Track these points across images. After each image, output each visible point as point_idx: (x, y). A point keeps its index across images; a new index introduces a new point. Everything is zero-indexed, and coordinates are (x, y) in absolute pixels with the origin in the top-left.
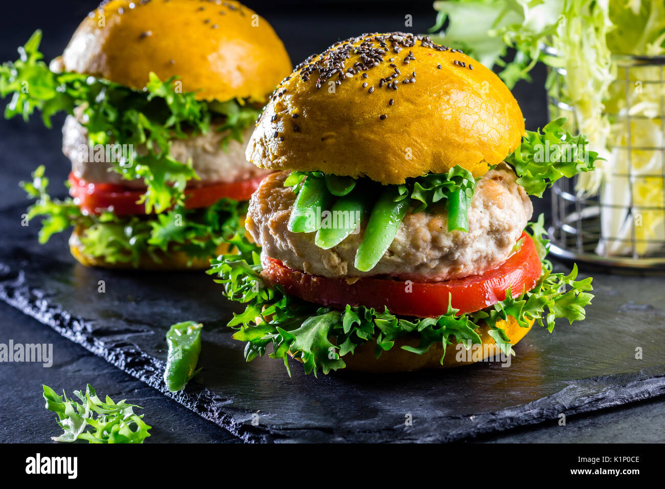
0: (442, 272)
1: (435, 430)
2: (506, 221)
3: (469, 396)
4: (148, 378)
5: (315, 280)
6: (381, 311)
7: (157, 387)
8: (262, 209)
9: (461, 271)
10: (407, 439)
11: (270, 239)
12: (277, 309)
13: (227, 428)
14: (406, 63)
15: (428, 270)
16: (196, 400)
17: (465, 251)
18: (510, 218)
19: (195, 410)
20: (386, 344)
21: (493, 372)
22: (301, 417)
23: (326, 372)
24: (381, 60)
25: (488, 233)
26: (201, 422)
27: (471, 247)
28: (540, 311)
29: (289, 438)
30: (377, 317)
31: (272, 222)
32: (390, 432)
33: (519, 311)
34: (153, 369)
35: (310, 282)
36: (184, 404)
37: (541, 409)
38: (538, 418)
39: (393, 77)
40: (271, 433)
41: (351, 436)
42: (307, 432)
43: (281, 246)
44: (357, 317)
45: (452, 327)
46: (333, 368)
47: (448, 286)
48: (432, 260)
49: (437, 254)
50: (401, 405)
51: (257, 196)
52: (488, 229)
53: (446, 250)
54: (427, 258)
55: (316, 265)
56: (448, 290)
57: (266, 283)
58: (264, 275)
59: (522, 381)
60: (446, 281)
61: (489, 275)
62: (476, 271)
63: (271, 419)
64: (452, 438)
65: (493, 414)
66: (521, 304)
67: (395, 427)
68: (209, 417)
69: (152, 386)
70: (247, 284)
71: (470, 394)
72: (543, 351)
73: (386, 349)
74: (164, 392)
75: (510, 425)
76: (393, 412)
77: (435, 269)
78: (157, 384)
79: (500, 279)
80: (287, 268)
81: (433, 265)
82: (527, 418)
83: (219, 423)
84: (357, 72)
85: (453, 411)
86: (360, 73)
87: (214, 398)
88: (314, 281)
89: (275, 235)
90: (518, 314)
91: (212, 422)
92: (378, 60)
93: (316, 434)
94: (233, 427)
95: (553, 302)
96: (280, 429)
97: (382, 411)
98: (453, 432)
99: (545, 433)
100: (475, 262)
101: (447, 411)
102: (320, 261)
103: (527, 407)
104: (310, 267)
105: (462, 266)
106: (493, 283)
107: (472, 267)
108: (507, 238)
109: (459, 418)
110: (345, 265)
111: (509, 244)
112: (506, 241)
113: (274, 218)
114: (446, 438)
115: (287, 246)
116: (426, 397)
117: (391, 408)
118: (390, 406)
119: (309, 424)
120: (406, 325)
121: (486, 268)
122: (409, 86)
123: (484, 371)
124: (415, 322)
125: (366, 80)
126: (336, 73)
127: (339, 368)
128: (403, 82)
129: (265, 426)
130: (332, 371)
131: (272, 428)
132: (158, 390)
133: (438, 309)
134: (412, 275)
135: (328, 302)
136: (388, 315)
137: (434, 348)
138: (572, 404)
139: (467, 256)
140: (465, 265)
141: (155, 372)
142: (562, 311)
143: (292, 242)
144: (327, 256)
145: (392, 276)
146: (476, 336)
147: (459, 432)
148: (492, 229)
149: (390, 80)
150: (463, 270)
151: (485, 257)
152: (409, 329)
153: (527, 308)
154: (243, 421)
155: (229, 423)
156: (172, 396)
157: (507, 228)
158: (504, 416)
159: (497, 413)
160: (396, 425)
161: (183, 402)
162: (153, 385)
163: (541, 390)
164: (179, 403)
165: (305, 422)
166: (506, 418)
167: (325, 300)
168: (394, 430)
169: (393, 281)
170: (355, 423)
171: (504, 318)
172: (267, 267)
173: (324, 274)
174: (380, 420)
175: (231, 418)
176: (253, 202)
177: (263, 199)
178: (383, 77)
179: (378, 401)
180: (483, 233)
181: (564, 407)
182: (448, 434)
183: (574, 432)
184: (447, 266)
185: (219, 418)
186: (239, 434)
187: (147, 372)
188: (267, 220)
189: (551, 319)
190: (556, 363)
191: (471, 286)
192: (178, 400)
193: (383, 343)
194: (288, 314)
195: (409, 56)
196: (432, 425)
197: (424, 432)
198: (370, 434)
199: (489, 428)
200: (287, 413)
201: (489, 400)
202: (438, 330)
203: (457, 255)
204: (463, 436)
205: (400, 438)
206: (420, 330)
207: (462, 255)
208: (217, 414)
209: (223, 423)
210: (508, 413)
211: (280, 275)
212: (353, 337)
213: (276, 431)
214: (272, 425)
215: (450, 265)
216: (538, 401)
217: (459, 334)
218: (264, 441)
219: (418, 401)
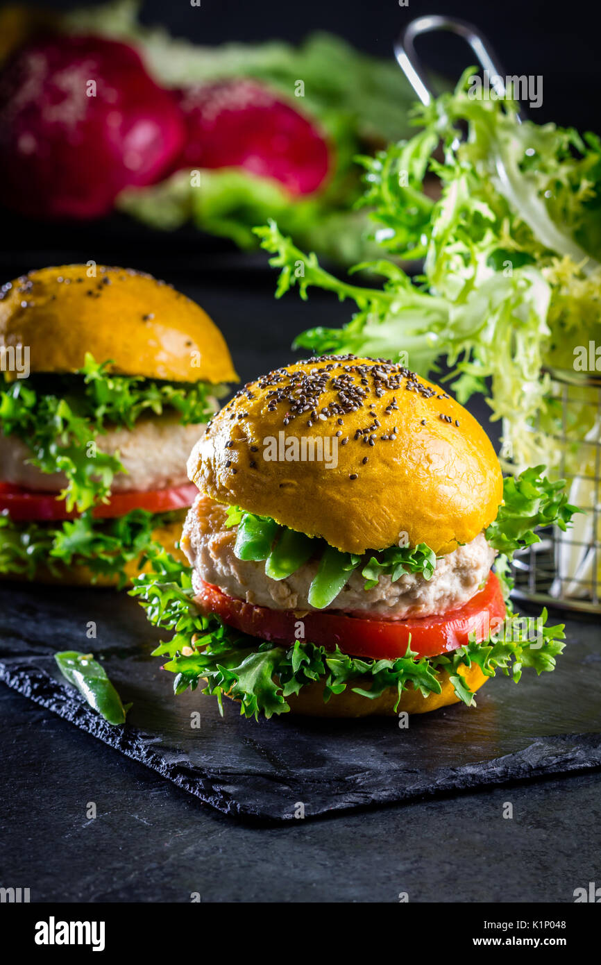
0: (401, 611)
1: (390, 784)
2: (474, 558)
3: (425, 748)
4: (59, 707)
5: (257, 611)
6: (331, 651)
7: (70, 719)
8: (201, 528)
9: (421, 611)
10: (360, 792)
11: (208, 562)
12: (214, 639)
13: (156, 769)
14: (389, 414)
15: (386, 608)
16: (119, 735)
17: (428, 590)
18: (479, 554)
19: (116, 747)
20: (336, 687)
21: (449, 723)
22: (240, 762)
23: (268, 716)
24: (360, 405)
25: (454, 570)
26: (123, 760)
27: (435, 585)
28: (507, 659)
29: (229, 784)
30: (327, 656)
31: (214, 544)
32: (342, 784)
33: (485, 657)
34: (64, 699)
35: (252, 613)
36: (104, 739)
37: (505, 767)
38: (501, 777)
39: (372, 429)
40: (209, 777)
41: (298, 785)
42: (248, 779)
43: (222, 571)
44: (305, 655)
45: (409, 672)
46: (276, 712)
47: (407, 626)
48: (391, 597)
49: (398, 591)
50: (351, 754)
51: (196, 513)
52: (454, 565)
53: (408, 587)
54: (386, 594)
55: (261, 595)
56: (407, 631)
57: (199, 610)
58: (197, 601)
59: (482, 735)
60: (404, 620)
61: (450, 616)
62: (437, 610)
63: (207, 762)
64: (409, 793)
65: (453, 770)
66: (487, 651)
67: (346, 778)
68: (134, 756)
69: (64, 717)
70: (178, 610)
71: (426, 746)
72: (502, 702)
73: (336, 692)
74: (79, 725)
75: (471, 783)
76: (342, 761)
77: (394, 607)
78: (71, 715)
79: (464, 621)
80: (225, 595)
81: (393, 602)
82: (490, 776)
83: (147, 763)
84: (332, 414)
85: (409, 764)
86: (336, 417)
87: (139, 734)
88: (256, 613)
89: (217, 558)
90: (483, 661)
91: (138, 761)
92: (357, 403)
93: (259, 781)
94: (163, 768)
95: (521, 650)
96: (218, 773)
97: (330, 759)
98: (410, 788)
99: (510, 794)
100: (437, 601)
101: (402, 764)
102: (266, 591)
103: (490, 764)
104: (253, 597)
105: (424, 606)
106: (456, 626)
107: (433, 607)
108: (474, 577)
109: (416, 772)
110: (295, 598)
111: (475, 583)
112: (472, 579)
113: (215, 539)
114: (402, 794)
115: (230, 572)
116: (377, 746)
117: (340, 756)
118: (338, 754)
119: (250, 770)
120: (359, 666)
121: (448, 608)
122: (387, 443)
123: (439, 721)
124: (370, 664)
125: (341, 428)
126: (308, 410)
127: (283, 712)
128: (382, 438)
129: (202, 769)
130: (274, 715)
131: (210, 772)
132: (71, 722)
133: (393, 651)
134: (367, 612)
135: (271, 636)
136: (341, 655)
137: (388, 692)
138: (539, 764)
139: (429, 594)
140: (426, 605)
141: (67, 701)
142: (530, 660)
143: (236, 568)
144: (275, 587)
145: (345, 612)
146: (436, 683)
147: (417, 788)
148: (458, 566)
149: (367, 432)
150: (424, 610)
151: (448, 597)
152: (363, 670)
153: (493, 655)
154: (176, 762)
155: (159, 763)
156: (89, 729)
157: (475, 565)
158: (465, 773)
159: (458, 769)
160: (347, 776)
161: (103, 737)
162: (66, 717)
163: (504, 746)
164: (98, 739)
165: (245, 767)
166: (467, 775)
167: (268, 635)
168: (346, 782)
169: (347, 617)
170: (302, 771)
171: (467, 665)
172: (201, 592)
173: (269, 605)
174: (328, 770)
175: (161, 758)
176: (190, 520)
177: (203, 517)
178: (360, 428)
179: (324, 749)
180: (448, 570)
181: (530, 766)
182: (405, 789)
183: (541, 794)
184: (407, 604)
185: (148, 757)
186: (170, 776)
187: (58, 701)
188: (207, 541)
189: (517, 668)
190: (518, 716)
191: (432, 627)
192: (96, 735)
193: (333, 685)
194: (224, 646)
195: (392, 404)
196: (386, 779)
197: (377, 785)
198: (319, 785)
199: (449, 785)
200: (224, 756)
201: (447, 755)
202: (394, 674)
203: (419, 593)
204: (420, 793)
205: (352, 790)
206: (374, 672)
207: (425, 593)
208: (144, 752)
209: (152, 763)
210: (470, 770)
211: (217, 603)
212: (300, 677)
213: (214, 775)
214: (210, 769)
215: (410, 604)
216: (502, 758)
217: (417, 680)
218: (201, 786)
219: (368, 751)
